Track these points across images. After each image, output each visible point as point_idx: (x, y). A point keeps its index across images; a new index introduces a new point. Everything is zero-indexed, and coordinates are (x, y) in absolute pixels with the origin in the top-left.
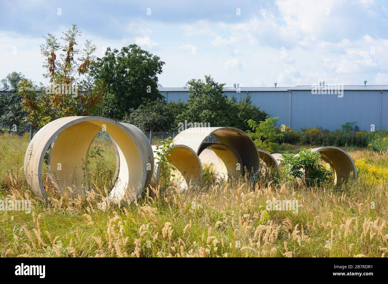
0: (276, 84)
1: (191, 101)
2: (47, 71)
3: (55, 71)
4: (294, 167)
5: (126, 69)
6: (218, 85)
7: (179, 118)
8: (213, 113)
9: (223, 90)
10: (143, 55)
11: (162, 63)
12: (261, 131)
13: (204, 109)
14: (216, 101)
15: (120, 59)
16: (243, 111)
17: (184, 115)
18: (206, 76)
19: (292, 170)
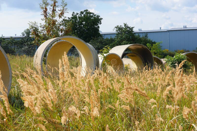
0: (160, 28)
1: (117, 37)
2: (43, 17)
3: (47, 17)
4: (172, 63)
5: (83, 23)
6: (131, 28)
7: (111, 45)
8: (128, 42)
9: (133, 30)
10: (91, 15)
11: (101, 19)
12: (154, 49)
13: (124, 40)
14: (130, 36)
15: (79, 17)
16: (144, 41)
17: (114, 44)
18: (124, 24)
19: (171, 64)
